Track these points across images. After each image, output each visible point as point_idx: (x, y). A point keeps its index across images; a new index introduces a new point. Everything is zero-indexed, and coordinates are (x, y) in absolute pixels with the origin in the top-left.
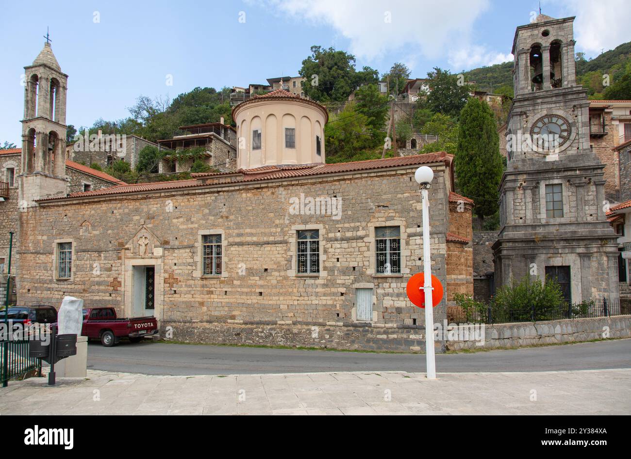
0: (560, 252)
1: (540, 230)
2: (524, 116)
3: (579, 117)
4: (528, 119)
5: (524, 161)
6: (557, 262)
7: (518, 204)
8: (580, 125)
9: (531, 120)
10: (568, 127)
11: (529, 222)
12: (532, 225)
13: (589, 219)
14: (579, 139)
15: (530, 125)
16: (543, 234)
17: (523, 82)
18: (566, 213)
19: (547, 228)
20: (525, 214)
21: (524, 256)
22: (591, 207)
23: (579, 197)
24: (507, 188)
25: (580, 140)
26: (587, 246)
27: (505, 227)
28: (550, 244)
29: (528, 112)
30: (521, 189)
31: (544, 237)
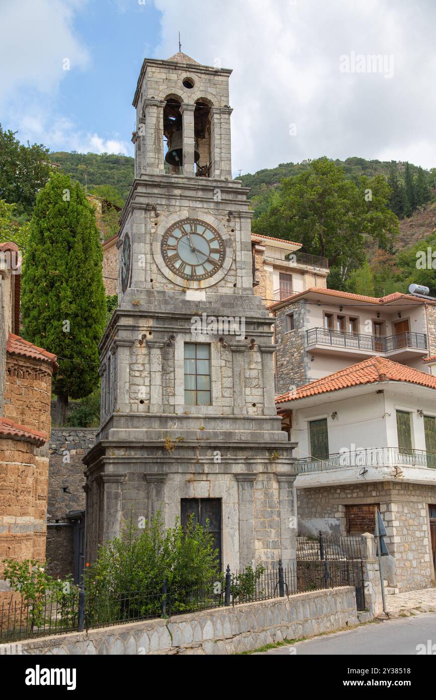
0: (206, 471)
1: (174, 428)
2: (153, 214)
3: (237, 233)
4: (158, 219)
5: (149, 293)
6: (201, 490)
7: (137, 374)
8: (238, 247)
9: (164, 223)
10: (220, 246)
11: (155, 410)
12: (160, 417)
13: (252, 412)
14: (236, 270)
15: (161, 231)
16: (178, 435)
17: (151, 154)
18: (217, 398)
19: (185, 422)
20: (149, 393)
21: (145, 477)
22: (255, 391)
23: (237, 369)
24: (120, 341)
25: (238, 271)
26: (248, 461)
27: (112, 418)
28: (189, 454)
29: (158, 208)
30: (144, 345)
31: (181, 440)
